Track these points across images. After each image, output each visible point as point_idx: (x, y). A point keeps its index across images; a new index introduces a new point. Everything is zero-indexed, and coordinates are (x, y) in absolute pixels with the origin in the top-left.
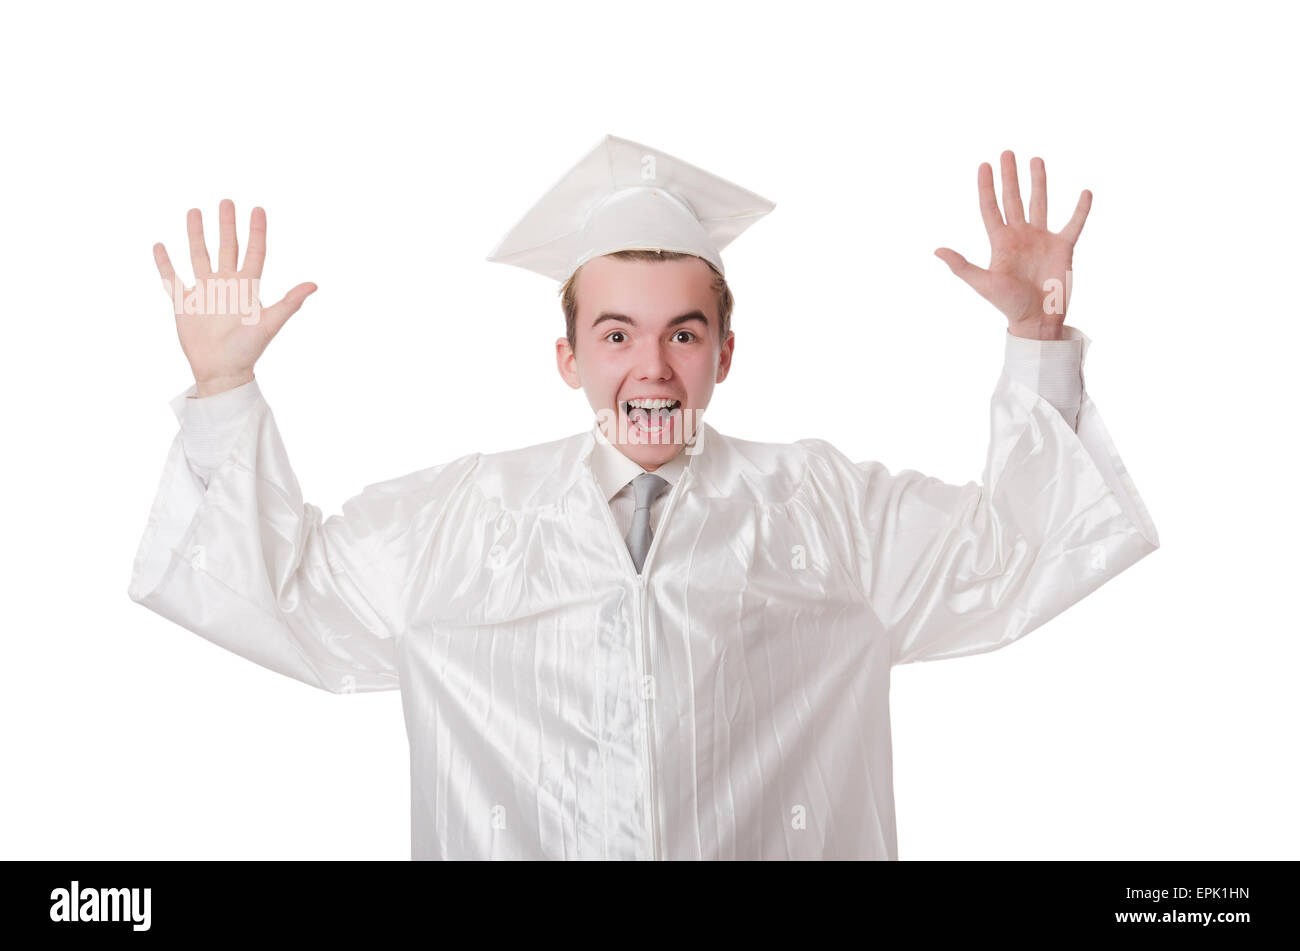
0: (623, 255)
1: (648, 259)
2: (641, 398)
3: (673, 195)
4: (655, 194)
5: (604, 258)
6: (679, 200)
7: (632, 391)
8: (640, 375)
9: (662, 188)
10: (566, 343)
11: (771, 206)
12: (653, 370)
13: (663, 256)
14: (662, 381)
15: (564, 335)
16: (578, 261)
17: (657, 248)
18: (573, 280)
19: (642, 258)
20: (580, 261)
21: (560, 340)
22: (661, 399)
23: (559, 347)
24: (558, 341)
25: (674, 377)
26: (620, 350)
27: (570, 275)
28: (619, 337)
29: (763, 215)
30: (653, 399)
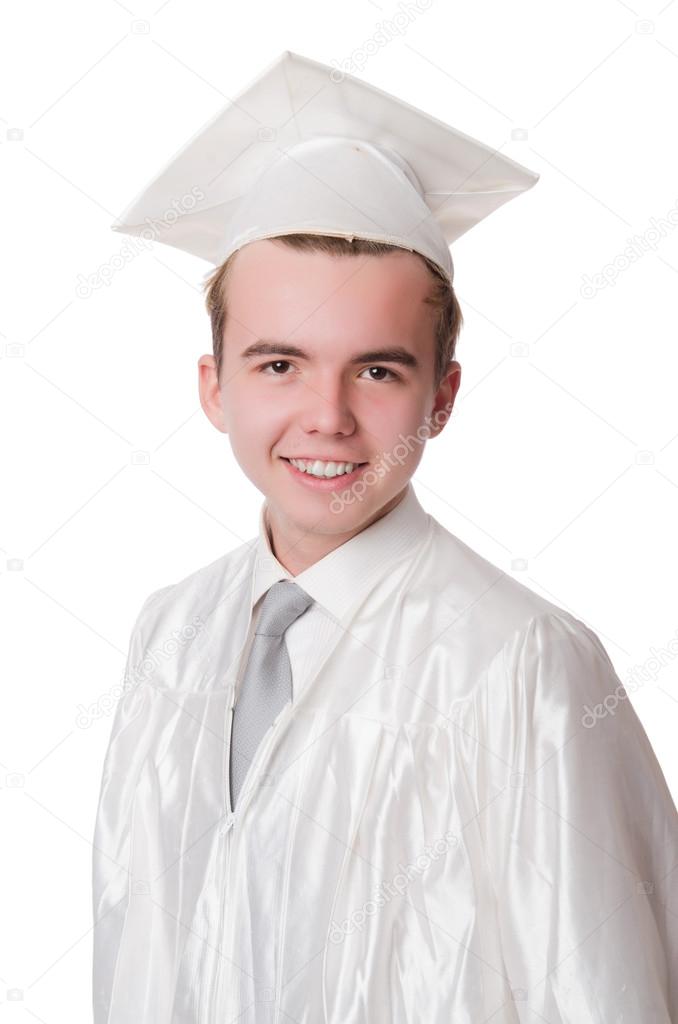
0: (297, 241)
1: (332, 252)
2: (308, 459)
3: (381, 151)
4: (358, 149)
5: (269, 244)
6: (394, 161)
7: (296, 444)
8: (309, 425)
9: (370, 141)
10: (212, 364)
11: (530, 180)
12: (327, 420)
13: (356, 247)
14: (339, 436)
15: (210, 351)
16: (234, 243)
17: (348, 234)
18: (223, 271)
19: (323, 249)
20: (238, 240)
21: (203, 357)
22: (337, 462)
23: (203, 368)
24: (200, 361)
25: (356, 430)
26: (284, 384)
27: (221, 263)
28: (281, 367)
29: (517, 193)
30: (326, 461)
